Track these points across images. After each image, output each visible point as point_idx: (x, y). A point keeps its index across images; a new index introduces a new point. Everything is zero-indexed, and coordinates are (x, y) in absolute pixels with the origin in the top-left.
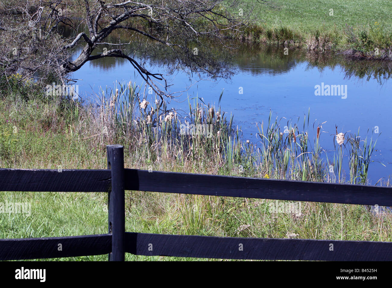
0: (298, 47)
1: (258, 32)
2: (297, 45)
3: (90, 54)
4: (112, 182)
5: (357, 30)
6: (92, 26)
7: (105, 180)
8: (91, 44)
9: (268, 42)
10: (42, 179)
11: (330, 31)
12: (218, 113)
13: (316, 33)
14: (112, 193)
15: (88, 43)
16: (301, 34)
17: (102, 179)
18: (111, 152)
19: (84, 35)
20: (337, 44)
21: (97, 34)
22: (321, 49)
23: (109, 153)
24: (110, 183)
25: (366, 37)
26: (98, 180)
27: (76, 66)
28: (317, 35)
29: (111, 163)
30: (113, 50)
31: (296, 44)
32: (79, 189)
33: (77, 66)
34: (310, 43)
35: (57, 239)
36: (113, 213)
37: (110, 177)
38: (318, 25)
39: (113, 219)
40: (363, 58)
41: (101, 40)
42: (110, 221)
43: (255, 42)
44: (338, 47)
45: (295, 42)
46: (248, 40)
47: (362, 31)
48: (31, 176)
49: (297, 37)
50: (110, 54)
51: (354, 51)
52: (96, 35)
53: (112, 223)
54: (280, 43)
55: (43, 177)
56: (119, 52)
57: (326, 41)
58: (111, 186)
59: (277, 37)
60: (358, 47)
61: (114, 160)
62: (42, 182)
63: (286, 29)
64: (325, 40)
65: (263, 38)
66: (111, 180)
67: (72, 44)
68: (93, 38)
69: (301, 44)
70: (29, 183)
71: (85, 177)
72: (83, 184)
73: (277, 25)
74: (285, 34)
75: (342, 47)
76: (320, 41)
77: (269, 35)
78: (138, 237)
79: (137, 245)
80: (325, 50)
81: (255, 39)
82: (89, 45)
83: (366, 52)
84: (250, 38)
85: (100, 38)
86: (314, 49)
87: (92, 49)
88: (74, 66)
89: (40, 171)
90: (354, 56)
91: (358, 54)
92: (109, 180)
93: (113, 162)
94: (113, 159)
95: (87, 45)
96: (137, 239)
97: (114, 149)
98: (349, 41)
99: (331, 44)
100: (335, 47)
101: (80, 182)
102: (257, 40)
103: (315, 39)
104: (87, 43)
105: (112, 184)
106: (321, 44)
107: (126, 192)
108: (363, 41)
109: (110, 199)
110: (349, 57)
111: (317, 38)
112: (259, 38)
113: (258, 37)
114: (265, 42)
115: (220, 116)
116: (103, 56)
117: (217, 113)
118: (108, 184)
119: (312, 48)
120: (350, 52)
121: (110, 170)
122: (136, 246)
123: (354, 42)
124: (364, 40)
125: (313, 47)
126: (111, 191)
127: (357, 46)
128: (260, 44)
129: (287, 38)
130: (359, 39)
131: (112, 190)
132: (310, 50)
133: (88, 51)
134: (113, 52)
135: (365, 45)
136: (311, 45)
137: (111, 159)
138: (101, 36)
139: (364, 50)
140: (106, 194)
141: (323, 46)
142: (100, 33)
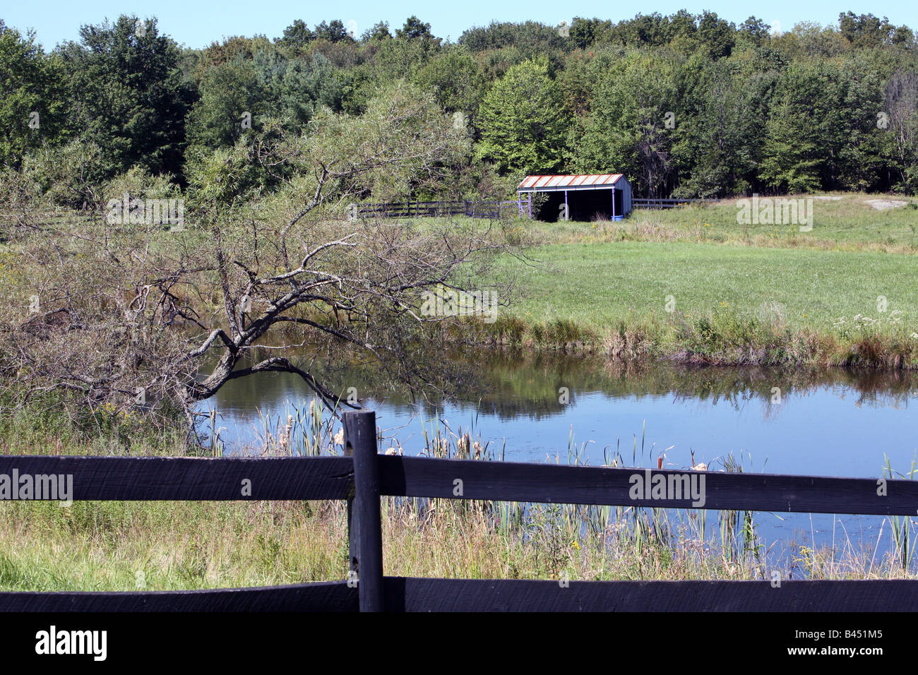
0: (590, 352)
1: (518, 330)
2: (589, 348)
3: (233, 367)
4: (356, 478)
5: (692, 318)
6: (235, 318)
7: (342, 476)
8: (234, 349)
9: (537, 347)
10: (224, 476)
11: (645, 321)
12: (476, 443)
13: (620, 326)
14: (355, 500)
15: (229, 346)
16: (594, 330)
17: (338, 474)
18: (353, 422)
19: (221, 334)
20: (657, 344)
21: (244, 331)
22: (632, 352)
23: (348, 424)
24: (353, 481)
25: (708, 328)
26: (330, 476)
27: (209, 390)
28: (622, 328)
29: (353, 444)
30: (272, 359)
31: (586, 347)
32: (295, 494)
33: (211, 389)
34: (609, 343)
35: (257, 591)
36: (359, 540)
37: (351, 470)
38: (622, 313)
39: (359, 549)
40: (706, 364)
41: (251, 342)
42: (354, 555)
43: (514, 348)
44: (661, 348)
45: (584, 344)
46: (501, 344)
47: (700, 317)
48: (205, 470)
49: (588, 334)
50: (267, 366)
51: (690, 354)
52: (243, 333)
53: (359, 557)
54: (559, 347)
55: (227, 471)
56: (284, 362)
57: (639, 339)
58: (354, 488)
59: (551, 336)
60: (696, 346)
61: (359, 437)
62: (225, 482)
63: (568, 321)
64: (636, 337)
65: (527, 338)
66: (354, 476)
67: (202, 349)
68: (237, 339)
69: (595, 347)
70: (200, 484)
71: (305, 471)
72: (301, 484)
73: (550, 318)
74: (566, 331)
75: (667, 348)
76: (627, 339)
77: (538, 333)
78: (407, 586)
79: (407, 600)
80: (637, 354)
81: (514, 341)
82: (231, 350)
83: (710, 353)
84: (505, 341)
85: (250, 338)
86: (618, 355)
87: (237, 359)
88: (205, 390)
89: (221, 460)
90: (689, 362)
91: (696, 358)
92: (350, 477)
93: (357, 439)
94: (357, 435)
95: (227, 352)
96: (407, 589)
97: (357, 416)
98: (679, 337)
99: (647, 344)
100: (655, 347)
101: (295, 480)
102: (517, 344)
103: (619, 336)
104: (228, 348)
105: (356, 485)
106: (630, 345)
107: (384, 499)
108: (703, 336)
109: (353, 513)
110: (681, 364)
111: (622, 334)
112: (520, 340)
113: (519, 337)
114: (532, 347)
115: (481, 449)
116: (256, 371)
117: (474, 444)
118: (347, 484)
119: (614, 353)
120: (682, 355)
121: (351, 456)
122: (404, 602)
123: (687, 337)
124: (705, 333)
125: (617, 351)
126: (354, 497)
127: (694, 345)
128: (523, 350)
129: (570, 337)
130: (695, 331)
131: (357, 495)
132: (612, 355)
133: (230, 361)
134: (274, 362)
135: (708, 341)
136: (613, 348)
137: (352, 436)
138: (250, 334)
139: (706, 350)
140: (345, 503)
141: (634, 348)
142: (249, 329)
